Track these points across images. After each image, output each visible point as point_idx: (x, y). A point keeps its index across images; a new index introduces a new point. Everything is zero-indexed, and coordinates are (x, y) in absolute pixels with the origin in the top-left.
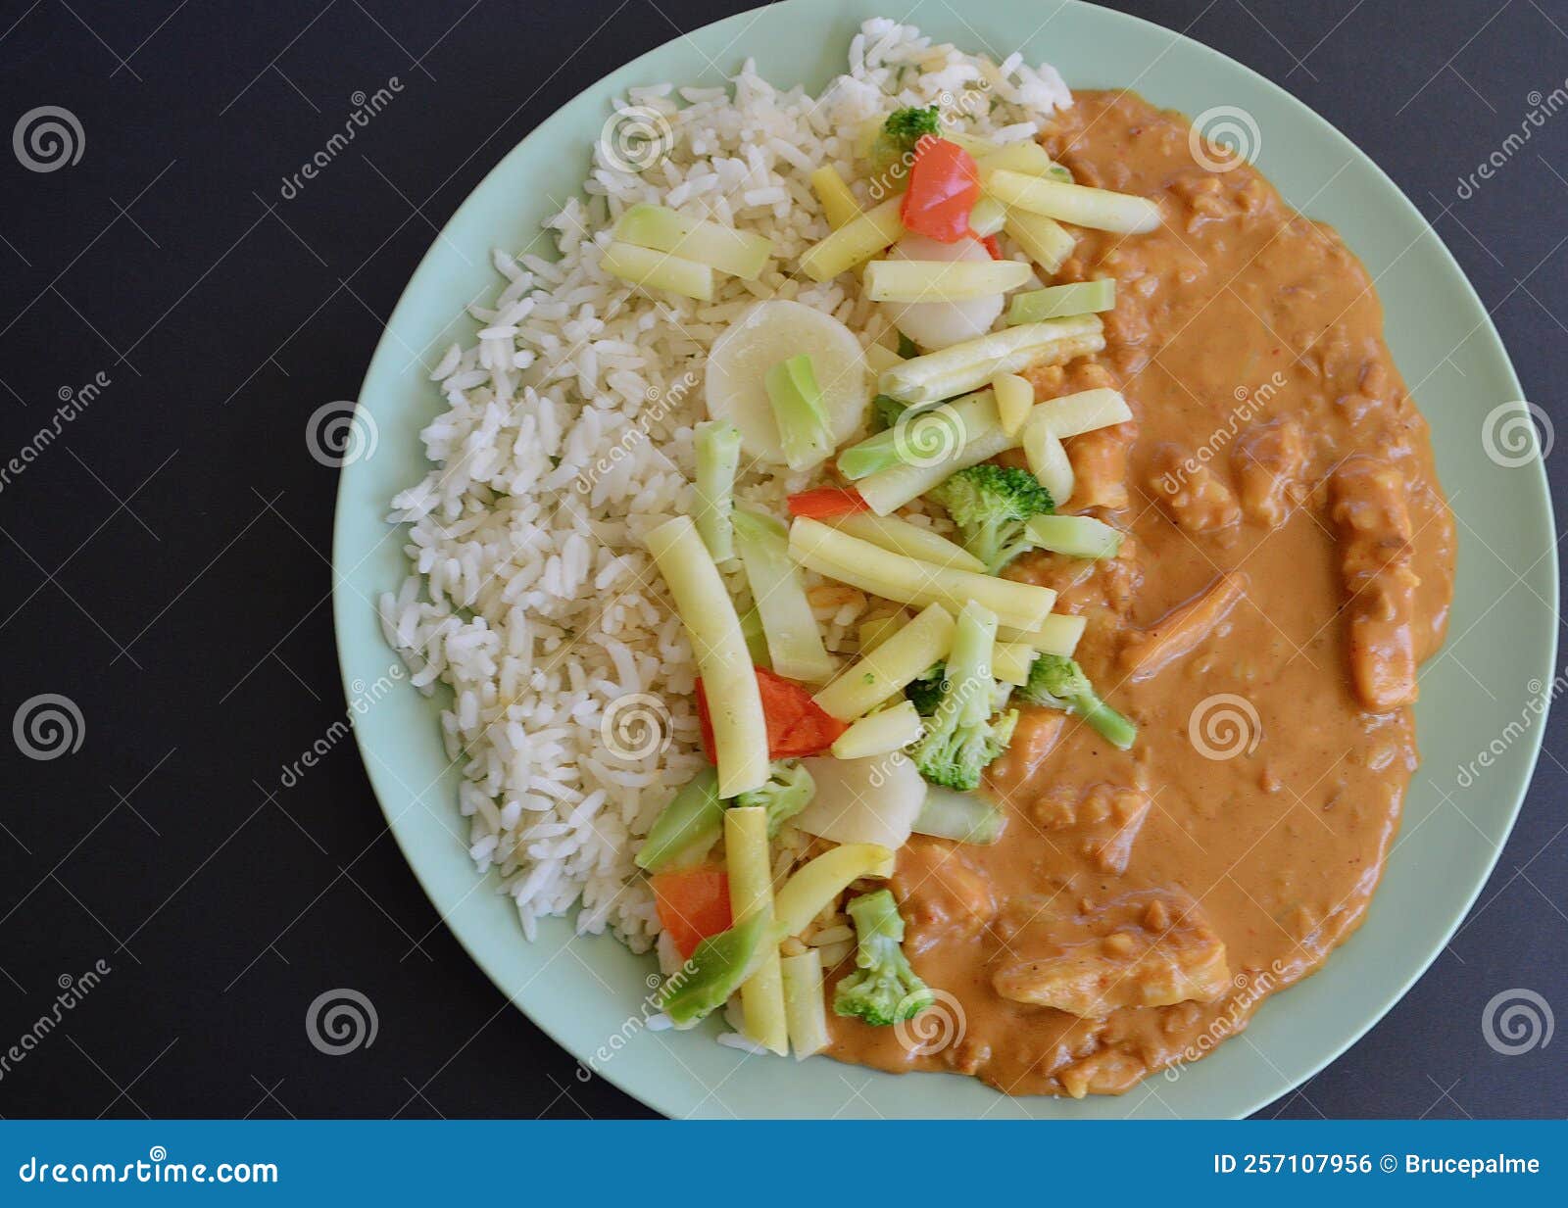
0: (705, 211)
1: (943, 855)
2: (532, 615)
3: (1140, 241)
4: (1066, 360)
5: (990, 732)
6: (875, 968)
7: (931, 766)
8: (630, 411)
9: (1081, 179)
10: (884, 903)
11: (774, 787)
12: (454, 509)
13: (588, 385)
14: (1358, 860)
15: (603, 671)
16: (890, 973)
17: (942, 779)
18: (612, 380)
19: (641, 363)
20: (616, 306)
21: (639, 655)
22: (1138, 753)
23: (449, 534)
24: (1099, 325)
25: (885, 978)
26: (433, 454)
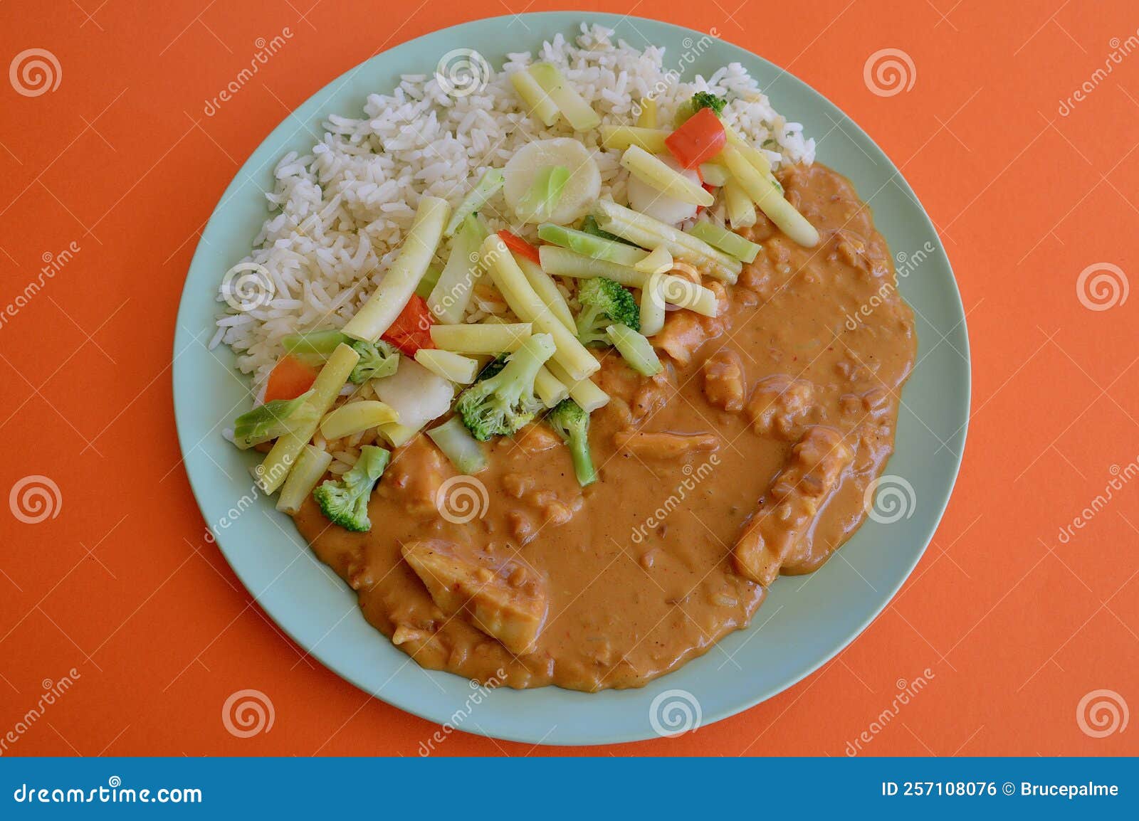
0: (581, 88)
1: (436, 462)
2: (344, 204)
3: (797, 246)
4: (707, 271)
5: (510, 413)
6: (349, 485)
7: (465, 407)
8: (470, 152)
9: (788, 197)
10: (382, 456)
11: (375, 352)
12: (355, 139)
13: (461, 129)
14: (662, 645)
15: (351, 250)
16: (355, 493)
17: (467, 419)
18: (474, 132)
19: (494, 134)
20: (505, 104)
21: (373, 253)
22: (586, 492)
23: (342, 146)
24: (739, 268)
25: (349, 493)
26: (367, 109)
